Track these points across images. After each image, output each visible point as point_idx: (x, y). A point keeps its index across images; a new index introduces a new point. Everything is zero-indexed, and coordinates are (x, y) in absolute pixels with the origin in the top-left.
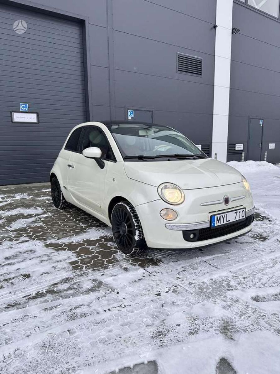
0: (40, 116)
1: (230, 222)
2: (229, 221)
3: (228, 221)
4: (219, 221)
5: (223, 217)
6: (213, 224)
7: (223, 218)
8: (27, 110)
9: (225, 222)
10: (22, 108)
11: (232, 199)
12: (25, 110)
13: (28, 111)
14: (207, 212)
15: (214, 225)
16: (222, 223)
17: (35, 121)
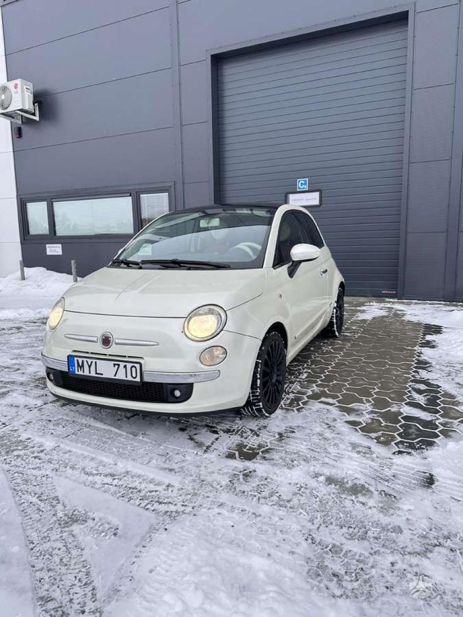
0: (323, 195)
1: (101, 376)
2: (102, 374)
3: (99, 374)
4: (82, 368)
5: (89, 364)
6: (72, 369)
7: (90, 367)
8: (306, 187)
9: (93, 374)
10: (300, 185)
11: (117, 341)
12: (304, 188)
13: (307, 189)
14: (70, 349)
15: (73, 371)
16: (86, 373)
17: (317, 202)
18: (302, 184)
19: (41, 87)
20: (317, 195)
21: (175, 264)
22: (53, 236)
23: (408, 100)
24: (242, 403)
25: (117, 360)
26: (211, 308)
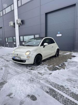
4: (15, 58)
11: (18, 55)
17: (61, 36)
18: (59, 33)
19: (22, 20)
20: (61, 34)
21: (29, 46)
22: (23, 41)
23: (76, 19)
24: (33, 63)
25: (18, 57)
26: (29, 51)
